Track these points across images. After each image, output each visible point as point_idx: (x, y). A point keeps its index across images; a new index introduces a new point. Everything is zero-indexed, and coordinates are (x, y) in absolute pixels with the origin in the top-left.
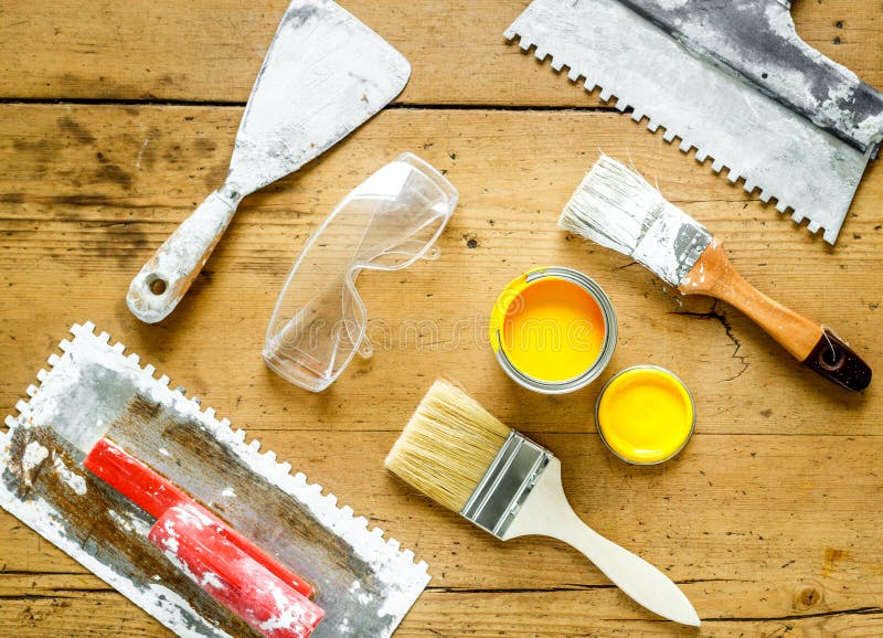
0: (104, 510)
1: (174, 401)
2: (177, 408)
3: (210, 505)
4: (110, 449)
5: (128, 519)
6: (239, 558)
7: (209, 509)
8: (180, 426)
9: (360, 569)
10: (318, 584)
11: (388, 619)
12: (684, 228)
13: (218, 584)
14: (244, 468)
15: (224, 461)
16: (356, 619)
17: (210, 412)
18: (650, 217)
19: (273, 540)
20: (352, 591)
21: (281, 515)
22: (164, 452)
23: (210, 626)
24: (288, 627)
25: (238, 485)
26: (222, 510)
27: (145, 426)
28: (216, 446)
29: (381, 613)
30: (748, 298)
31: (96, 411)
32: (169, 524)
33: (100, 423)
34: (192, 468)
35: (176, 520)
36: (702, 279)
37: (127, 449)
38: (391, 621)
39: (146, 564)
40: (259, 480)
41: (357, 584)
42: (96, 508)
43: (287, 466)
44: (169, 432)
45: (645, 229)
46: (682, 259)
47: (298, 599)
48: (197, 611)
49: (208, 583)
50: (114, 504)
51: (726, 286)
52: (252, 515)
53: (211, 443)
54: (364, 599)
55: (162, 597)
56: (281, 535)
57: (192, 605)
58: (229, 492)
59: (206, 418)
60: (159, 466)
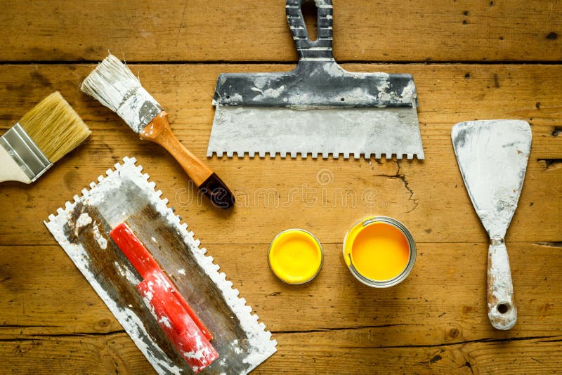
0: (113, 261)
1: (167, 214)
2: (168, 218)
3: (170, 275)
4: (126, 230)
5: (124, 270)
6: (182, 313)
7: (169, 278)
8: (166, 228)
9: (240, 334)
10: (215, 335)
11: (247, 365)
12: (146, 103)
13: (168, 325)
14: (194, 261)
15: (185, 254)
16: (230, 360)
17: (185, 225)
18: (129, 94)
19: (198, 304)
20: (233, 344)
21: (207, 292)
23: (151, 340)
24: (199, 359)
25: (188, 269)
26: (176, 280)
27: (148, 223)
28: (183, 245)
29: (245, 361)
30: (175, 148)
31: (124, 207)
32: (150, 283)
33: (124, 213)
34: (166, 253)
35: (155, 283)
36: (151, 133)
37: (134, 232)
38: (248, 367)
39: (127, 297)
40: (200, 269)
41: (236, 342)
42: (109, 258)
43: (217, 267)
44: (160, 230)
45: (125, 99)
46: (142, 119)
47: (208, 345)
48: (147, 330)
49: (163, 322)
50: (118, 259)
51: (164, 139)
52: (191, 288)
53: (180, 242)
54: (238, 351)
55: (130, 317)
56: (204, 303)
57: (145, 326)
58: (182, 272)
59: (182, 229)
60: (149, 247)
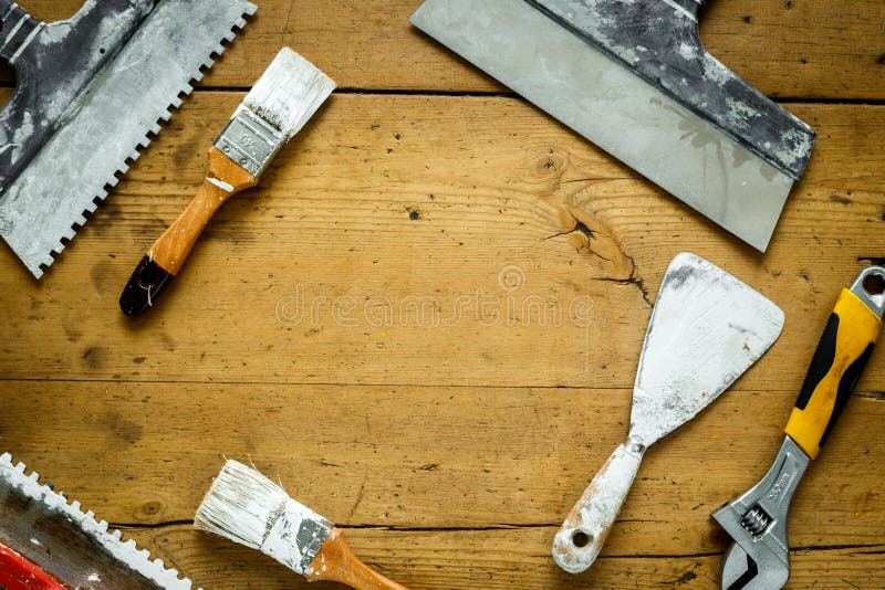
1: (44, 496)
2: (46, 501)
8: (49, 518)
14: (108, 556)
15: (89, 548)
17: (76, 504)
22: (35, 542)
25: (102, 570)
27: (18, 519)
28: (82, 536)
34: (61, 556)
37: (2, 540)
40: (121, 565)
43: (146, 554)
44: (39, 524)
53: (77, 533)
58: (94, 577)
59: (74, 510)
60: (31, 555)
